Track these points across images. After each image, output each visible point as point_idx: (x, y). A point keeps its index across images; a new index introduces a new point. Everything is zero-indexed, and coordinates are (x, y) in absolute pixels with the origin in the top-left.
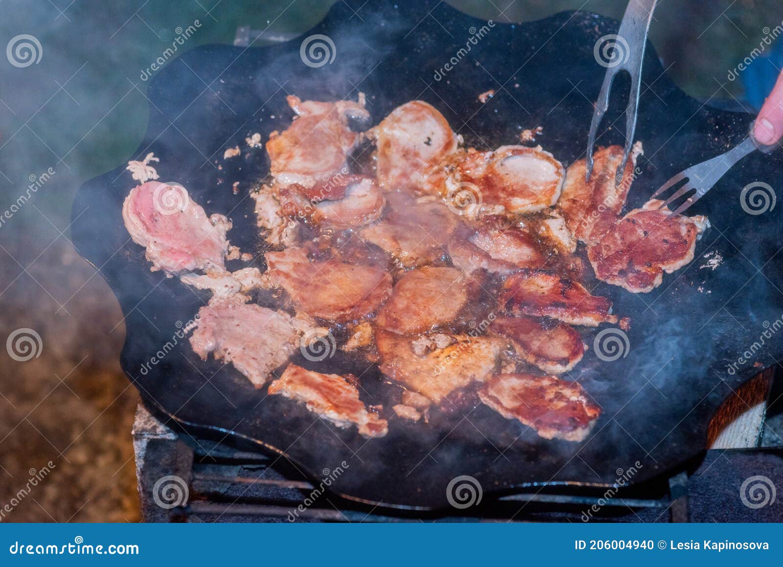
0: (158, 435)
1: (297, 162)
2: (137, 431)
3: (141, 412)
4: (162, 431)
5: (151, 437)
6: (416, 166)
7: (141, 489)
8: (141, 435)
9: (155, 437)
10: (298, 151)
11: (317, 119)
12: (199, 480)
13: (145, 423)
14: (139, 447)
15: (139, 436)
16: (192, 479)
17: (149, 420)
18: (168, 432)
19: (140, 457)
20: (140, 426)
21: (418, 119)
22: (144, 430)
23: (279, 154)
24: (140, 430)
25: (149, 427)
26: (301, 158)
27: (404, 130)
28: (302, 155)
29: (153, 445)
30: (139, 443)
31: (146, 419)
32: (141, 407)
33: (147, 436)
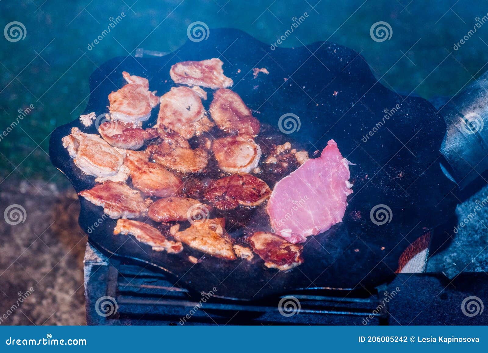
0: (98, 263)
1: (125, 107)
2: (86, 261)
3: (88, 251)
4: (101, 261)
5: (94, 264)
6: (179, 120)
7: (87, 294)
8: (89, 263)
9: (96, 264)
10: (126, 102)
11: (138, 86)
12: (122, 286)
13: (91, 256)
14: (87, 270)
15: (87, 264)
16: (118, 285)
17: (93, 255)
18: (104, 261)
19: (87, 276)
20: (88, 258)
21: (185, 96)
22: (90, 260)
23: (115, 101)
24: (88, 260)
25: (93, 258)
26: (127, 105)
27: (177, 100)
28: (128, 104)
29: (95, 269)
30: (87, 267)
31: (91, 254)
32: (88, 248)
33: (92, 264)
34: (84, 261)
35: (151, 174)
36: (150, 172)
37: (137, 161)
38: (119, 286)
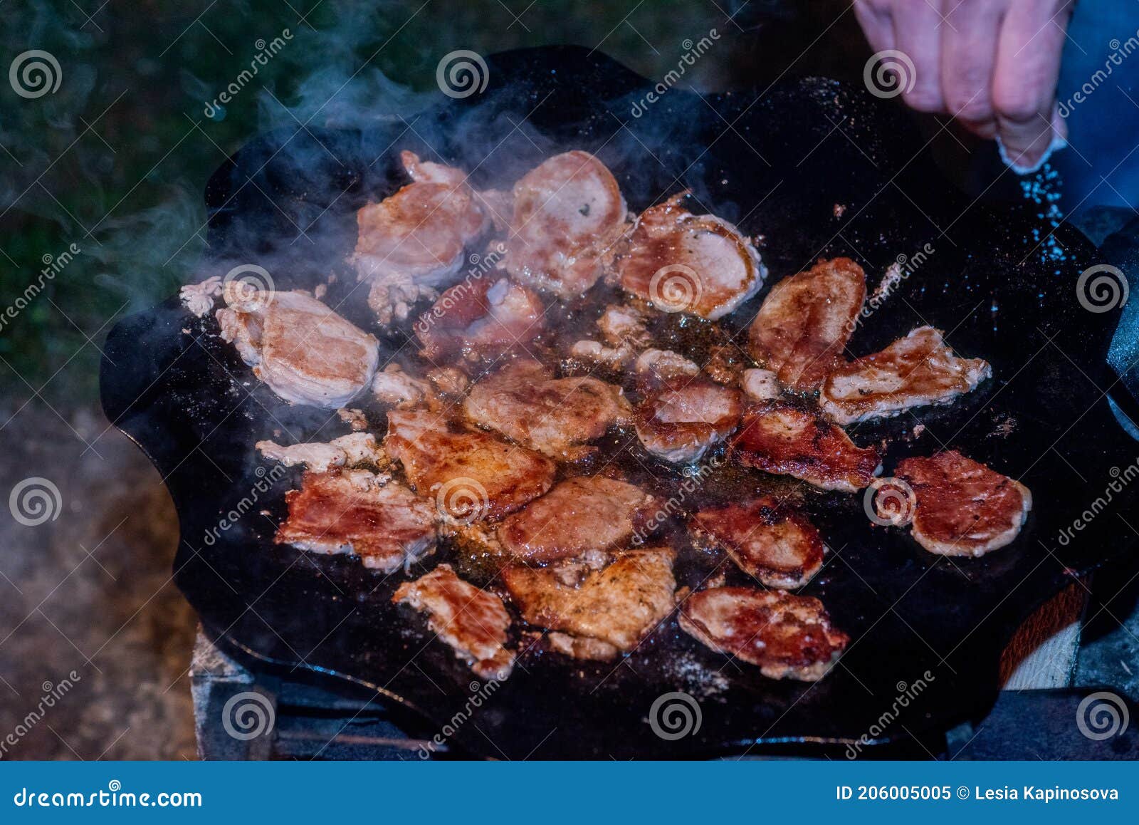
0: (226, 677)
2: (197, 672)
3: (202, 644)
4: (232, 672)
5: (216, 679)
7: (202, 754)
8: (202, 677)
9: (222, 680)
12: (284, 739)
13: (208, 660)
14: (200, 695)
15: (199, 679)
16: (275, 738)
17: (213, 657)
18: (241, 672)
19: (200, 708)
20: (202, 664)
22: (206, 670)
24: (201, 670)
25: (213, 665)
29: (219, 691)
30: (199, 689)
31: (210, 655)
32: (201, 638)
33: (211, 679)
34: (191, 674)
35: (463, 467)
36: (460, 461)
38: (278, 739)
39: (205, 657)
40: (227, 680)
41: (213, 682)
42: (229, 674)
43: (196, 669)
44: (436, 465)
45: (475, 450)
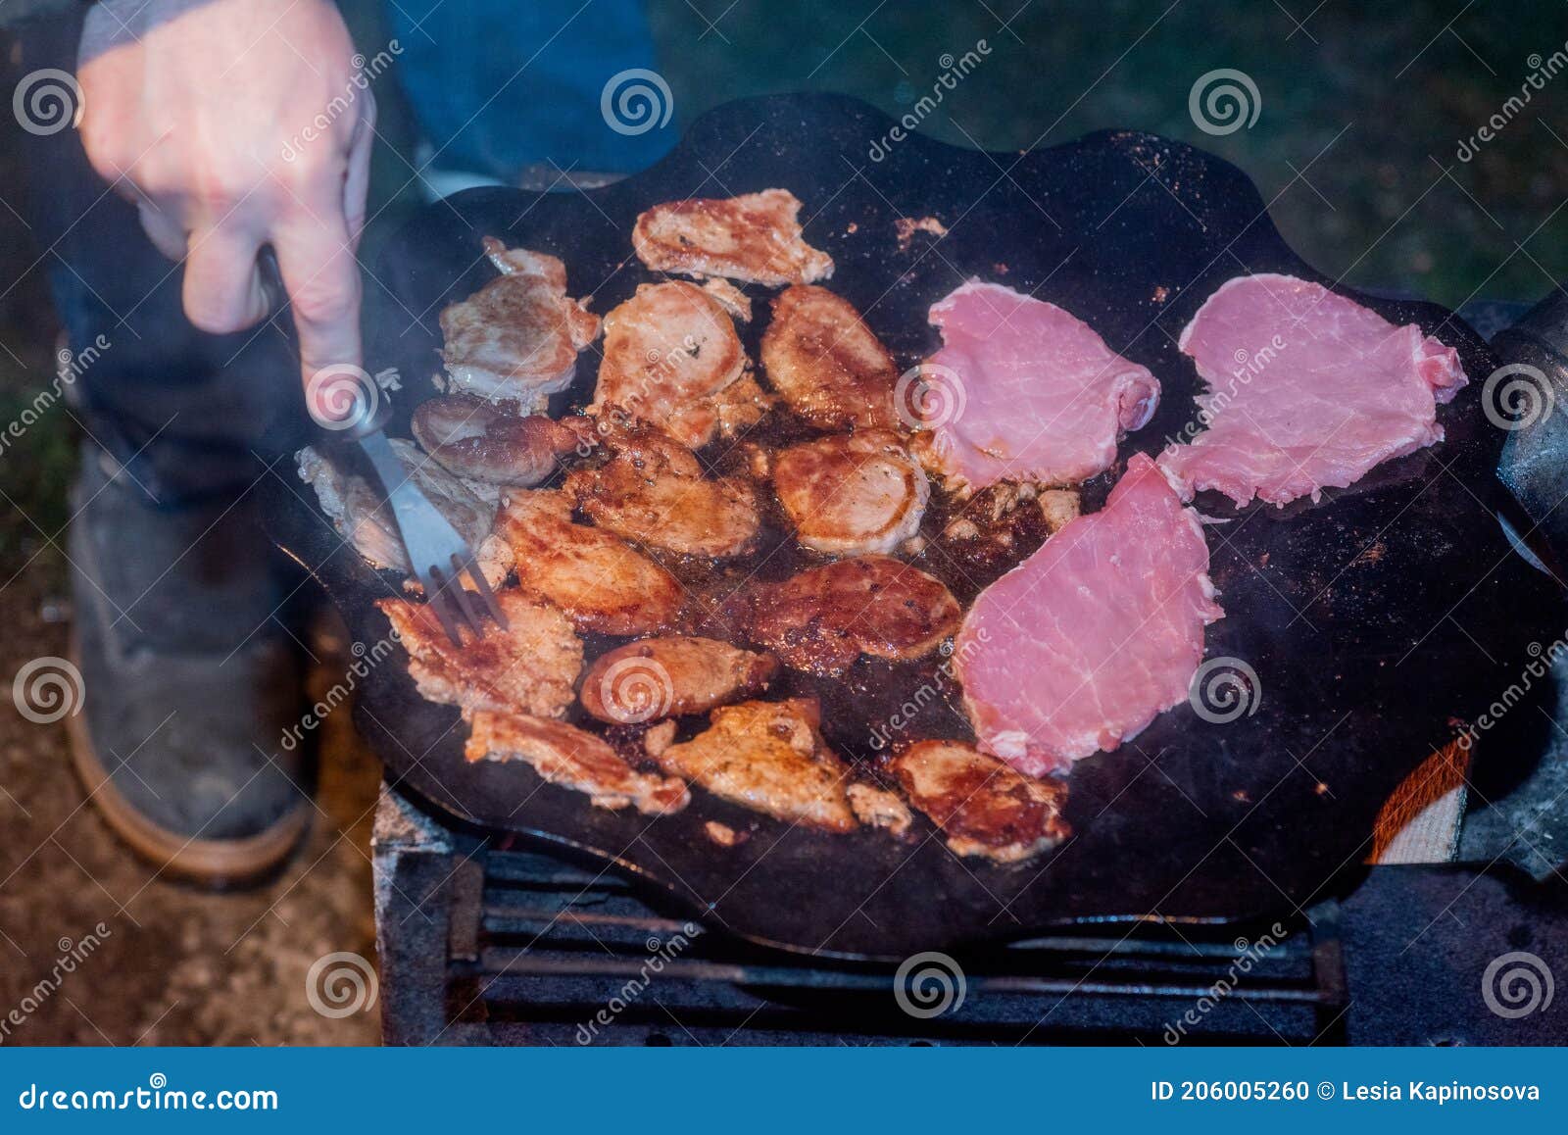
0: (418, 845)
1: (490, 350)
2: (381, 840)
3: (386, 807)
4: (426, 839)
5: (405, 849)
7: (383, 947)
8: (388, 846)
9: (413, 849)
12: (495, 917)
13: (395, 825)
14: (383, 869)
15: (383, 849)
16: (482, 914)
17: (401, 821)
18: (436, 839)
19: (383, 888)
20: (387, 830)
21: (683, 310)
22: (392, 837)
23: (459, 333)
24: (386, 837)
25: (401, 831)
26: (499, 344)
27: (656, 325)
28: (502, 339)
29: (410, 864)
30: (383, 861)
31: (396, 819)
32: (385, 798)
33: (398, 848)
34: (374, 842)
35: (580, 562)
36: (578, 556)
37: (536, 522)
38: (486, 916)
39: (391, 821)
40: (419, 849)
41: (401, 852)
42: (422, 841)
43: (380, 836)
44: (547, 553)
45: (598, 546)
